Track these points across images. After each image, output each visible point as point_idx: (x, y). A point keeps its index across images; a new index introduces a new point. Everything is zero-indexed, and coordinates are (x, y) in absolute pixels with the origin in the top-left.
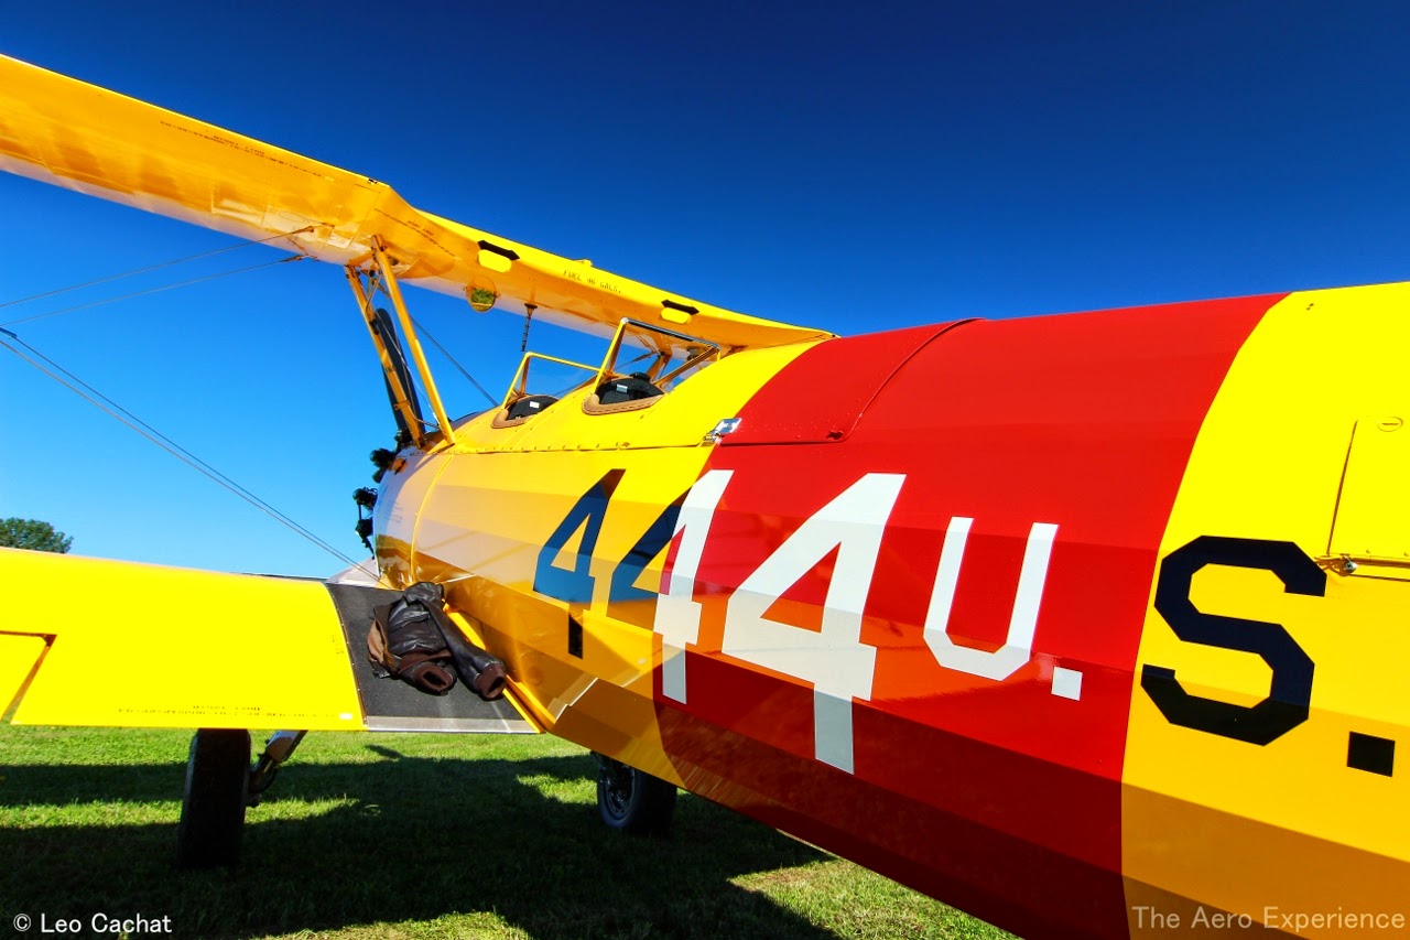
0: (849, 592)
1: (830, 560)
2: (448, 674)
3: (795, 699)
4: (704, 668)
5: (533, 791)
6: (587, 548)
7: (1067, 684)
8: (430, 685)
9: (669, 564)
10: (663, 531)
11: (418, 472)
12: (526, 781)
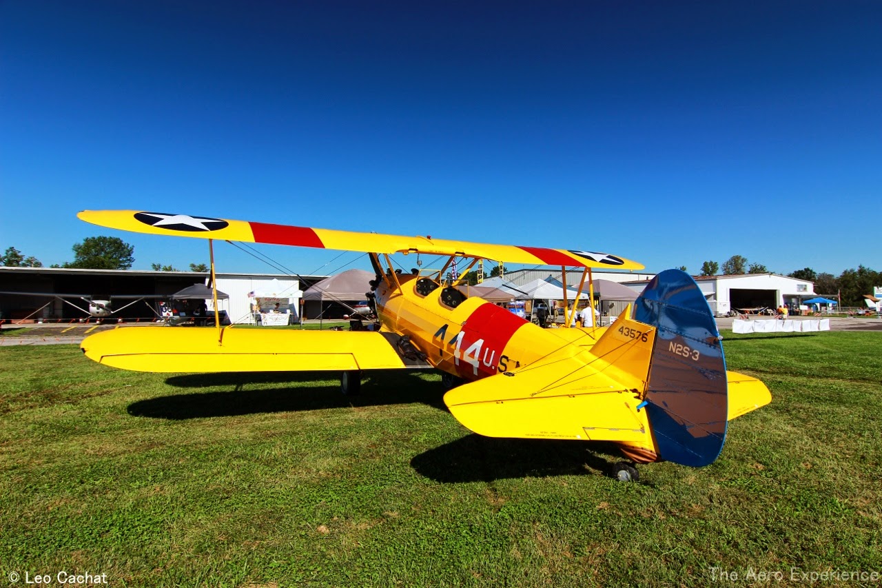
0: (477, 355)
1: (475, 350)
2: (416, 357)
3: (470, 366)
4: (461, 361)
5: (417, 378)
6: (442, 338)
7: (493, 368)
8: (414, 359)
9: (456, 345)
10: (454, 340)
11: (390, 301)
12: (412, 374)
